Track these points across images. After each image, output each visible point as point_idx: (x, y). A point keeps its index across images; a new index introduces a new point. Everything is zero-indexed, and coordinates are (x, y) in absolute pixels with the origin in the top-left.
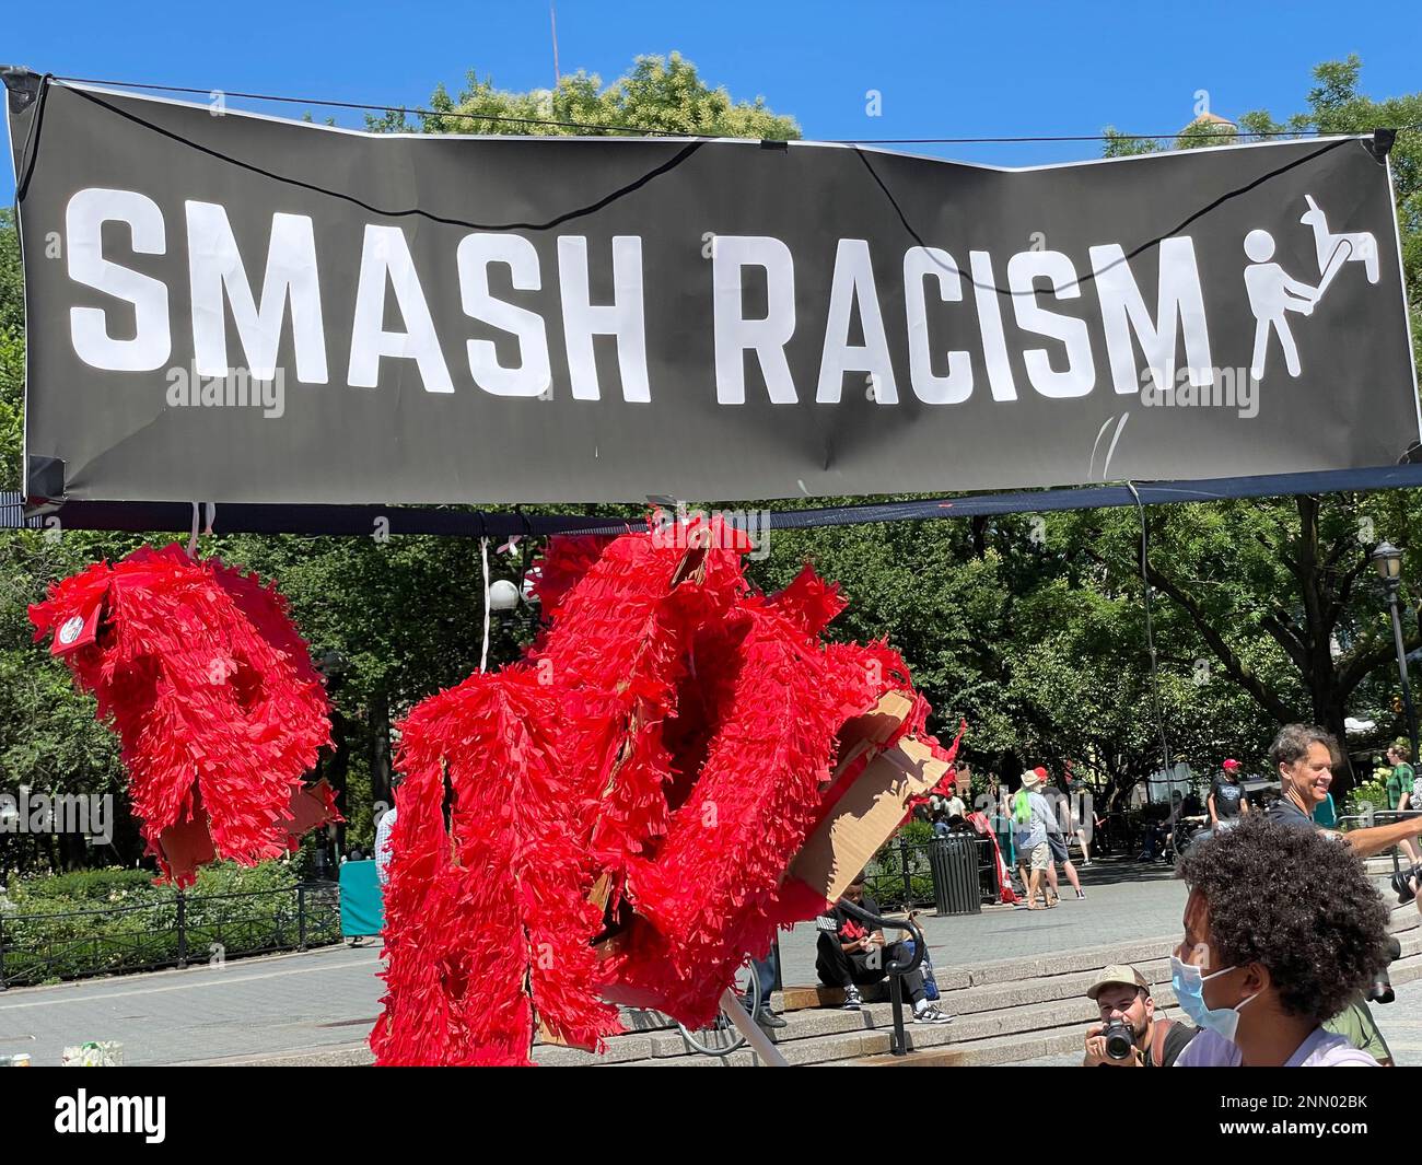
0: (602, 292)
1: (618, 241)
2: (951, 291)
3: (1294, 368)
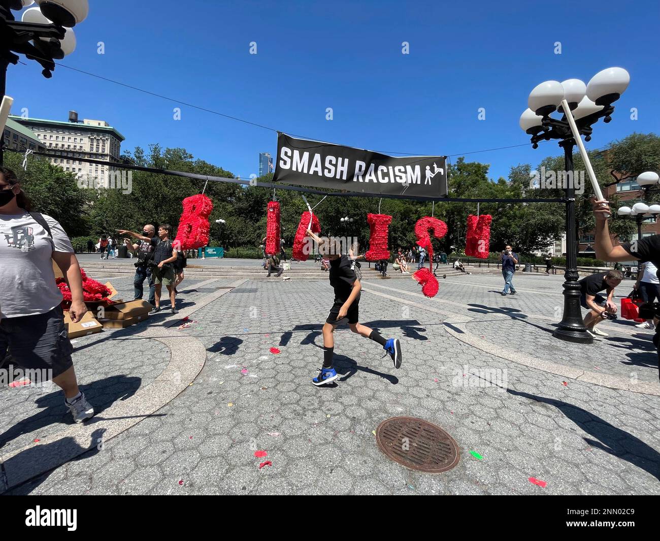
0: (343, 165)
1: (345, 159)
2: (385, 171)
3: (430, 184)
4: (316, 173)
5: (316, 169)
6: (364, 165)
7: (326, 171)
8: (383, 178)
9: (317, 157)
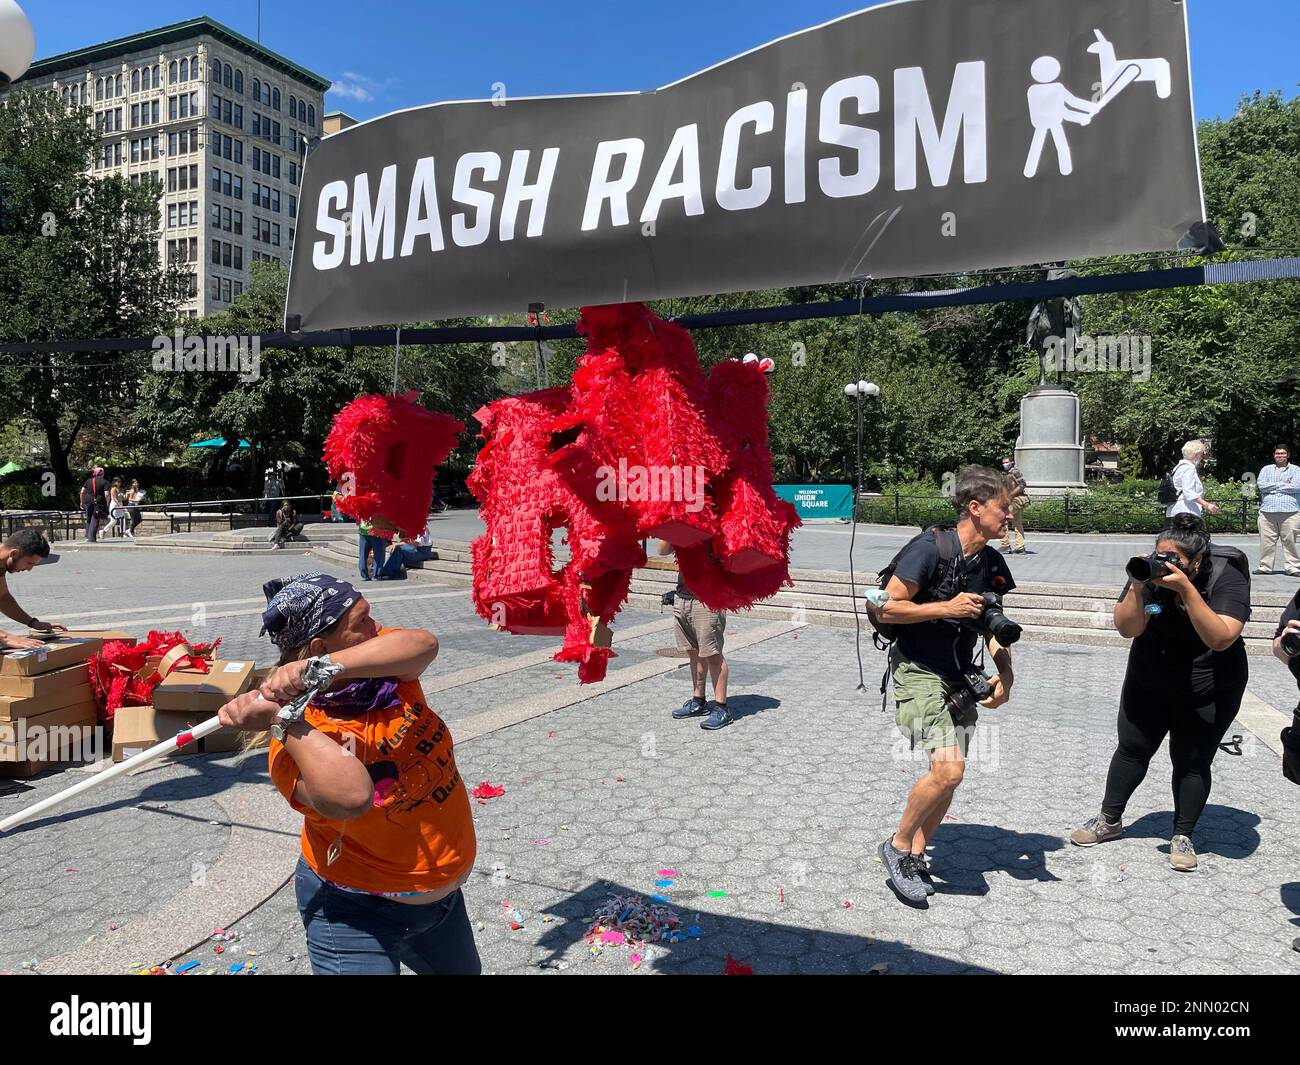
0: (531, 178)
3: (1066, 166)
4: (423, 242)
5: (423, 230)
6: (635, 148)
7: (459, 222)
8: (743, 182)
9: (424, 173)
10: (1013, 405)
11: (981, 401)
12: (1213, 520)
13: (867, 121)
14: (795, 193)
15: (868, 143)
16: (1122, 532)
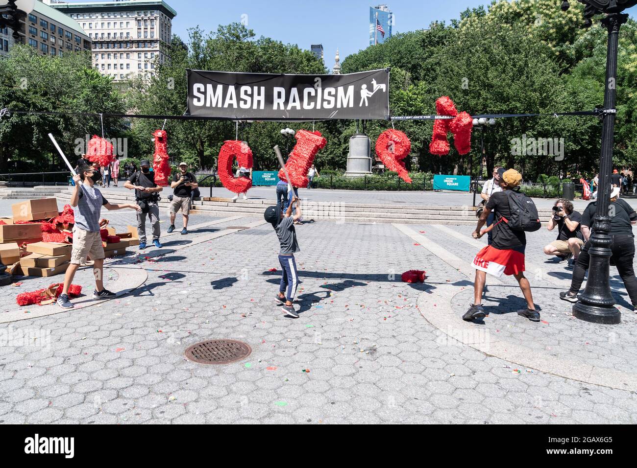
0: (259, 94)
1: (261, 87)
2: (313, 94)
3: (367, 104)
4: (231, 105)
5: (231, 102)
6: (283, 90)
7: (242, 103)
8: (309, 104)
9: (232, 89)
10: (346, 140)
11: (334, 138)
12: (414, 186)
13: (333, 96)
14: (319, 107)
15: (332, 99)
16: (384, 190)
